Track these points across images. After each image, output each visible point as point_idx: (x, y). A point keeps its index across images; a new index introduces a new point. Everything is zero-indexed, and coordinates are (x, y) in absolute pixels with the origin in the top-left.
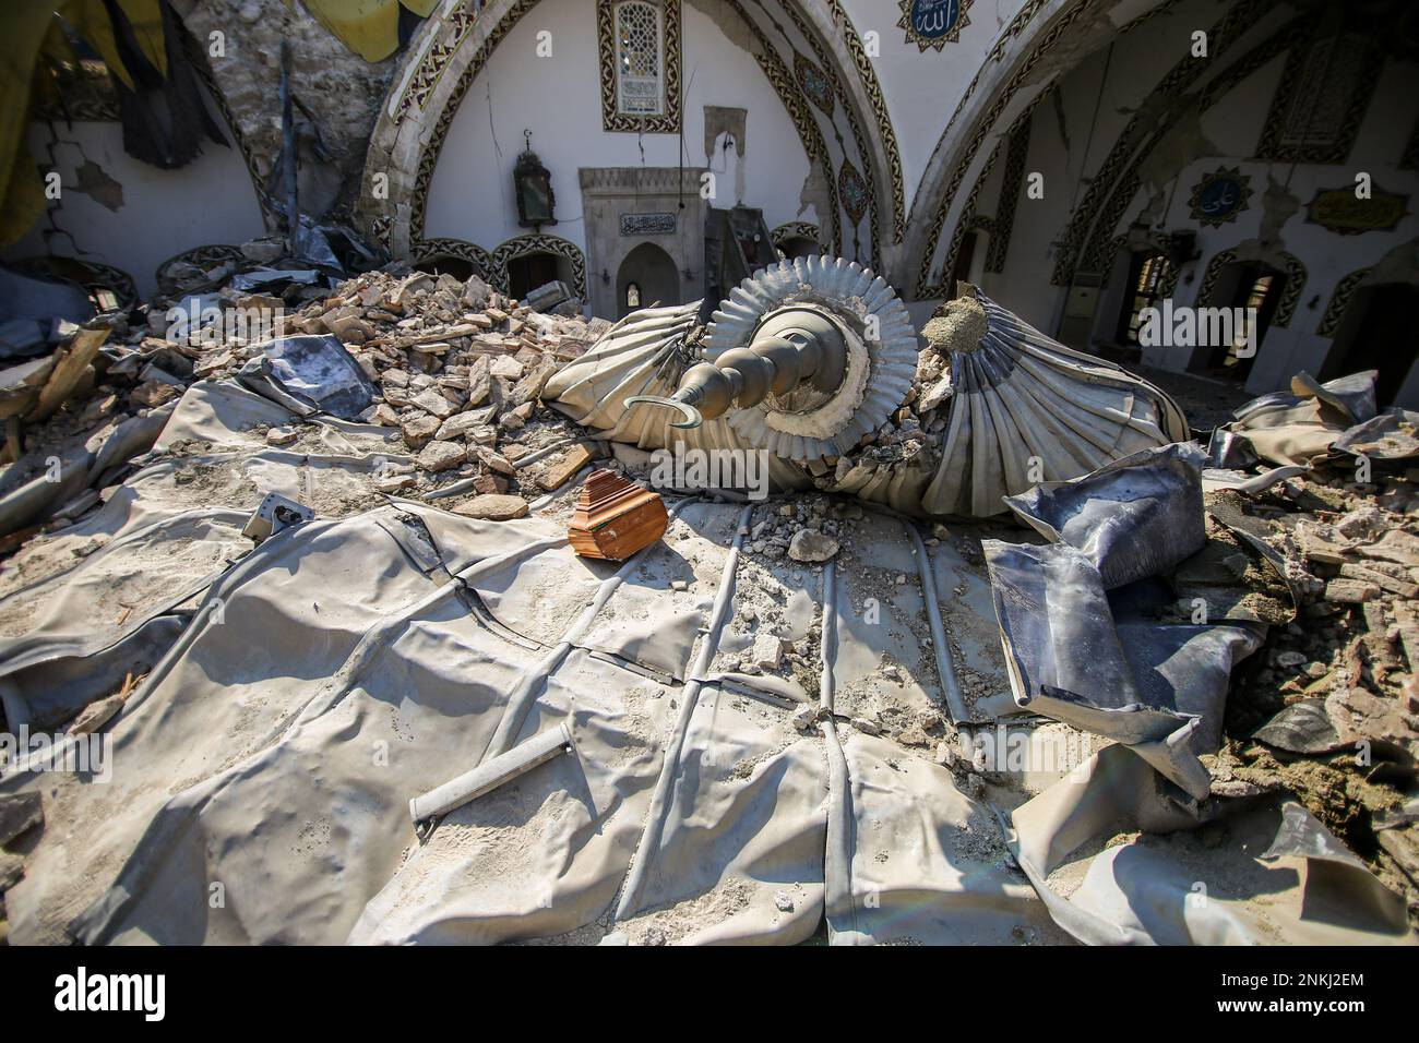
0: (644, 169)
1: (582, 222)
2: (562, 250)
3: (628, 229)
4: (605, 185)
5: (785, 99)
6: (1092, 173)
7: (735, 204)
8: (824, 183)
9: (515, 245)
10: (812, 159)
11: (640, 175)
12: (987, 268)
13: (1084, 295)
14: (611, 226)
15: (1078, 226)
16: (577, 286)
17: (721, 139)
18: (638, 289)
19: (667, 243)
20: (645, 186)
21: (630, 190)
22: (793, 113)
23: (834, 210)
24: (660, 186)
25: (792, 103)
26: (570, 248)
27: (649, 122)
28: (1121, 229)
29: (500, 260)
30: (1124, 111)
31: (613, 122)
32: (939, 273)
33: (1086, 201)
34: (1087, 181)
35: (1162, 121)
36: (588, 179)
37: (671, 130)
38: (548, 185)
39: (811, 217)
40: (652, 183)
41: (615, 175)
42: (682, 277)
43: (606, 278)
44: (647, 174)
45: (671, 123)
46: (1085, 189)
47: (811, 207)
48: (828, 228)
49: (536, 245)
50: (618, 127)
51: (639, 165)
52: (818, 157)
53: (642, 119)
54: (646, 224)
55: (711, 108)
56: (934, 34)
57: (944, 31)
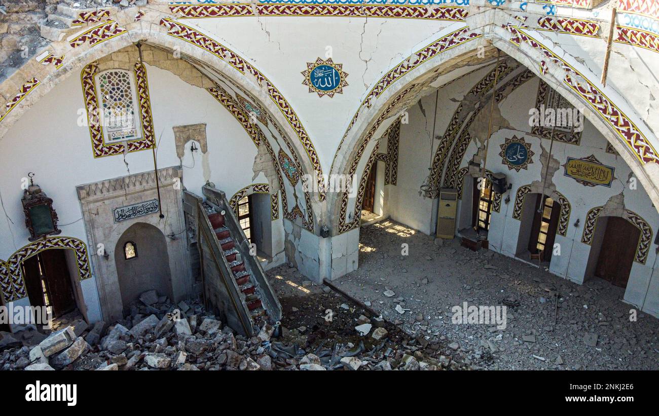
0: (130, 177)
1: (82, 222)
2: (67, 244)
3: (121, 217)
4: (98, 193)
5: (234, 112)
6: (442, 133)
7: (204, 183)
8: (269, 156)
9: (26, 250)
10: (258, 145)
11: (127, 181)
12: (387, 182)
13: (448, 205)
14: (106, 219)
15: (437, 164)
16: (81, 266)
17: (188, 145)
18: (134, 245)
19: (153, 219)
20: (131, 187)
21: (122, 192)
22: (240, 119)
23: (278, 172)
24: (144, 184)
25: (239, 113)
26: (73, 242)
27: (130, 145)
28: (464, 164)
30: (454, 100)
31: (102, 151)
32: (353, 214)
33: (440, 150)
34: (439, 138)
35: (477, 106)
36: (83, 192)
37: (148, 147)
38: (51, 208)
39: (262, 179)
40: (137, 184)
41: (107, 185)
42: (168, 240)
43: (105, 255)
44: (133, 179)
45: (148, 142)
46: (437, 143)
47: (262, 174)
48: (276, 183)
49: (45, 246)
50: (106, 153)
51: (127, 174)
52: (261, 142)
53: (125, 144)
54: (135, 212)
55: (178, 127)
56: (326, 89)
57: (332, 88)
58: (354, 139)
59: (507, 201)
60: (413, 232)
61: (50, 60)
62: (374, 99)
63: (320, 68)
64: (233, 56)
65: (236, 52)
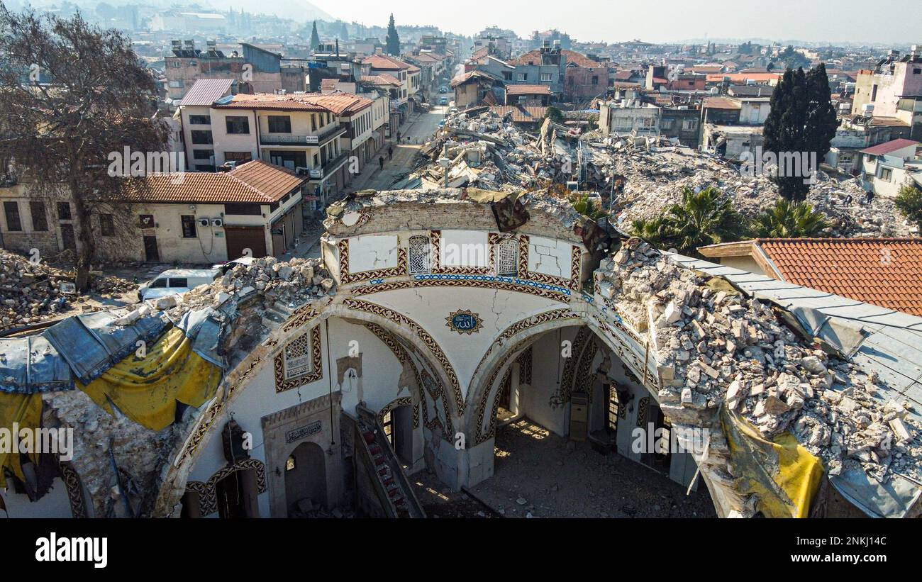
0: (301, 405)
1: (263, 446)
2: (251, 465)
3: (291, 439)
4: (277, 421)
7: (358, 403)
8: (412, 372)
9: (221, 473)
10: (403, 363)
11: (299, 409)
12: (521, 382)
13: (579, 409)
14: (281, 441)
16: (260, 482)
17: (347, 373)
18: (293, 458)
19: (315, 439)
20: (301, 413)
21: (294, 419)
22: (390, 345)
24: (311, 409)
26: (255, 463)
27: (303, 379)
29: (211, 484)
31: (282, 387)
32: (488, 426)
36: (266, 422)
37: (317, 379)
39: (406, 393)
40: (306, 410)
41: (283, 414)
42: (326, 455)
43: (278, 472)
44: (303, 406)
45: (317, 375)
47: (406, 389)
48: (417, 396)
49: (235, 468)
50: (285, 388)
51: (298, 403)
52: (406, 361)
53: (299, 379)
54: (303, 433)
55: (340, 359)
56: (465, 329)
57: (471, 328)
58: (489, 367)
59: (631, 410)
60: (547, 433)
61: (270, 344)
62: (504, 341)
63: (461, 315)
64: (393, 313)
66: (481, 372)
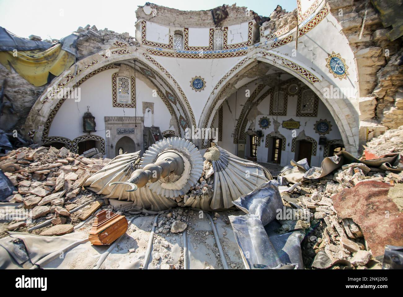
0: (125, 117)
1: (105, 131)
2: (98, 139)
3: (120, 133)
4: (113, 121)
5: (164, 101)
6: (238, 118)
7: (152, 126)
8: (175, 120)
9: (81, 138)
10: (172, 115)
11: (124, 118)
14: (114, 132)
15: (237, 130)
16: (102, 149)
17: (147, 110)
18: (123, 149)
19: (132, 136)
20: (125, 121)
21: (121, 122)
22: (166, 104)
23: (179, 127)
24: (130, 121)
25: (166, 102)
26: (100, 138)
27: (126, 105)
28: (246, 130)
29: (75, 142)
30: (242, 105)
31: (116, 105)
32: (207, 141)
33: (238, 124)
34: (237, 120)
35: (250, 107)
36: (107, 119)
37: (133, 107)
38: (94, 121)
39: (173, 129)
40: (127, 120)
41: (116, 118)
42: (136, 146)
43: (112, 147)
45: (133, 105)
46: (237, 122)
47: (173, 126)
48: (178, 131)
49: (89, 138)
50: (117, 106)
51: (123, 116)
52: (173, 114)
53: (125, 104)
54: (125, 131)
55: (144, 102)
56: (198, 88)
57: (200, 88)
58: (208, 108)
59: (263, 141)
61: (103, 56)
62: (215, 91)
63: (196, 80)
64: (167, 72)
65: (168, 71)
66: (204, 112)
